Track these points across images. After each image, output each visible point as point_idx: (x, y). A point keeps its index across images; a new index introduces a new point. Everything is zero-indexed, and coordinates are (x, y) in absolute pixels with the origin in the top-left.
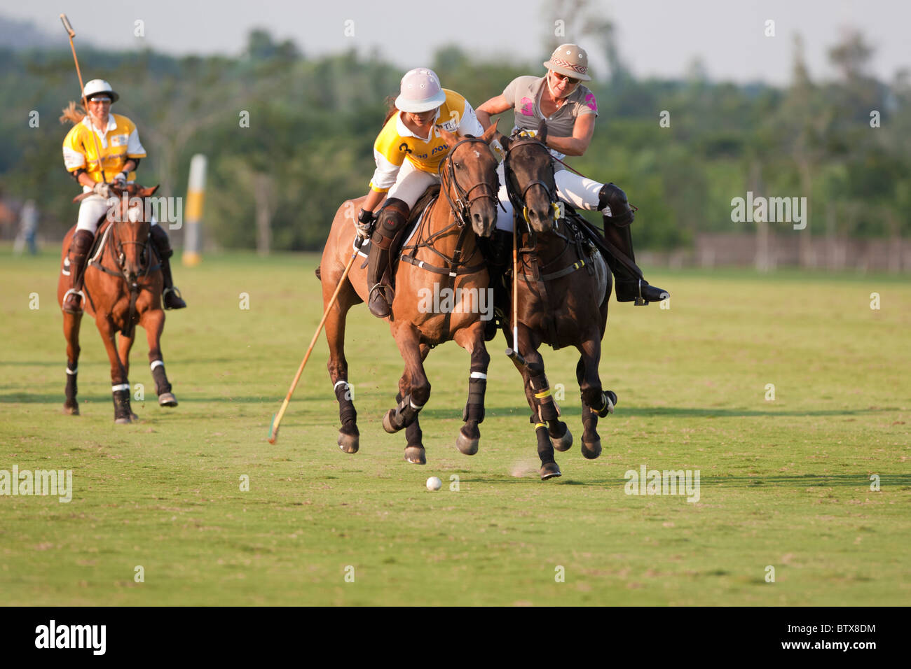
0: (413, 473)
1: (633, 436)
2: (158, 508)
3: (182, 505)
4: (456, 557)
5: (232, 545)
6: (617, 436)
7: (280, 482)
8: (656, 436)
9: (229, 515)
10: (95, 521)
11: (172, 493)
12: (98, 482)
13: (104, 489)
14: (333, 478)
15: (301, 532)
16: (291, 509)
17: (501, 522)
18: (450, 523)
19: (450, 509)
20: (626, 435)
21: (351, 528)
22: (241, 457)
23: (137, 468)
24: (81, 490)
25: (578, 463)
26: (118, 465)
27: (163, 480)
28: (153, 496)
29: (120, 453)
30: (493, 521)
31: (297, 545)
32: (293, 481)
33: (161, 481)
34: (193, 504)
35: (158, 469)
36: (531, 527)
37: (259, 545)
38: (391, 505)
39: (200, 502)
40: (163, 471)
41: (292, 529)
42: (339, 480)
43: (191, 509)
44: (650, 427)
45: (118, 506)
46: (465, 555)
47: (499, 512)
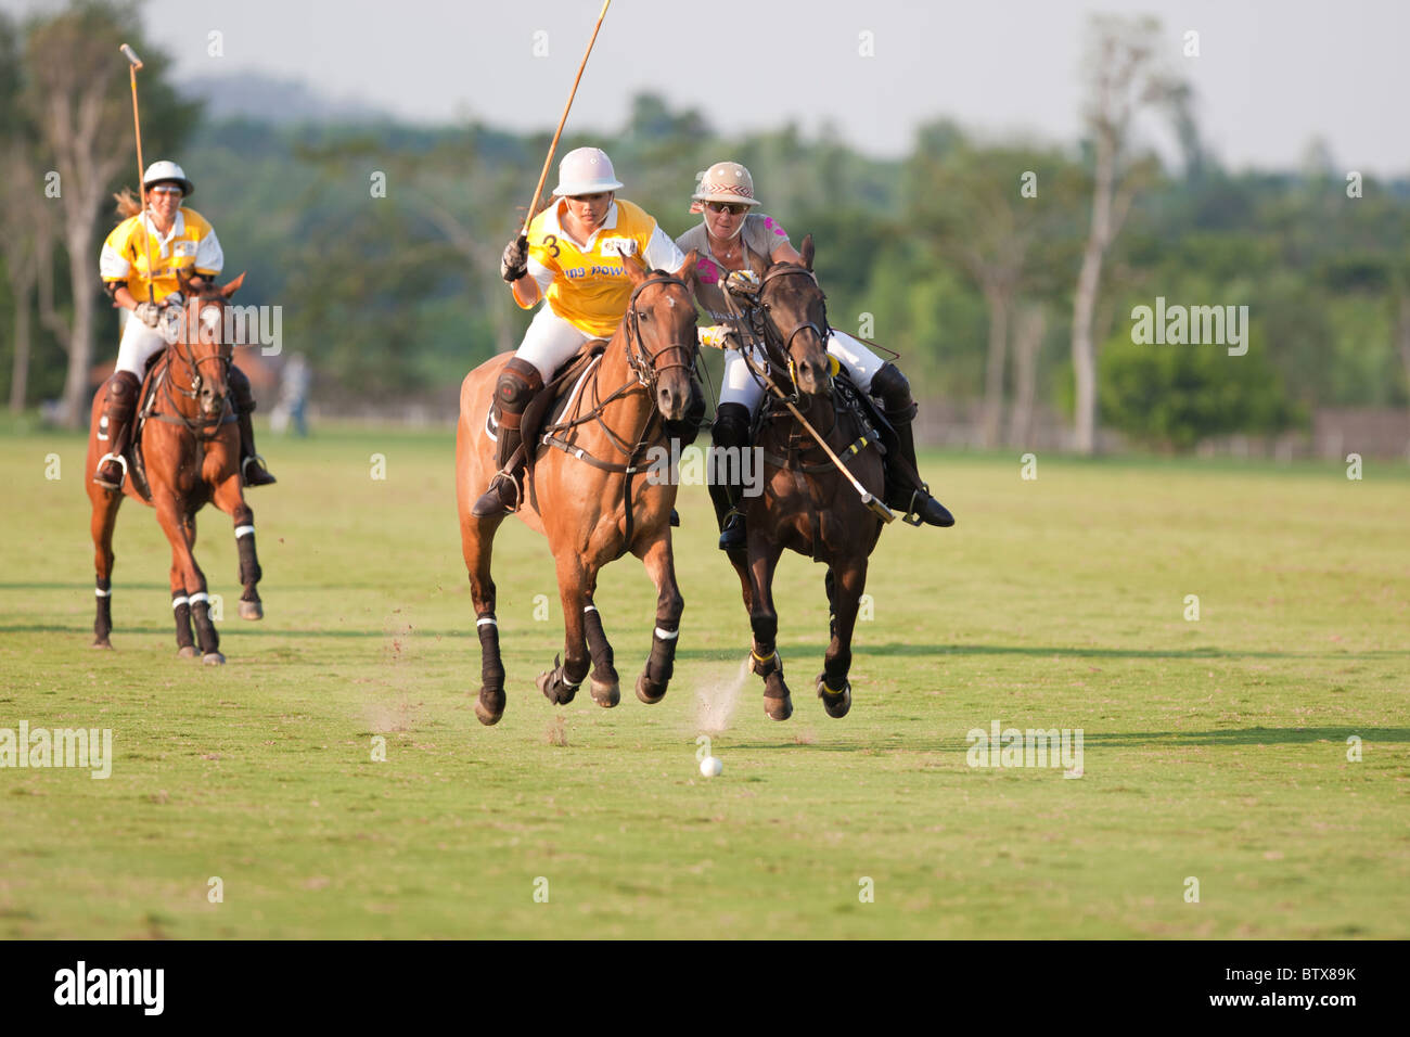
0: (879, 773)
1: (1219, 719)
2: (490, 826)
3: (528, 821)
4: (946, 903)
5: (604, 883)
6: (1195, 718)
7: (678, 786)
8: (1254, 719)
9: (600, 837)
10: (393, 845)
11: (512, 803)
12: (398, 785)
13: (409, 796)
14: (758, 780)
15: (708, 863)
16: (694, 828)
17: (1017, 851)
18: (939, 851)
19: (937, 829)
20: (1207, 716)
21: (785, 858)
22: (616, 747)
23: (458, 763)
24: (373, 798)
25: (1134, 760)
26: (430, 759)
27: (501, 781)
28: (483, 807)
29: (434, 740)
30: (1004, 848)
31: (702, 884)
32: (698, 785)
33: (496, 783)
34: (543, 820)
35: (491, 766)
36: (1063, 858)
37: (645, 882)
38: (847, 823)
39: (554, 816)
40: (498, 769)
41: (697, 858)
42: (767, 784)
43: (542, 827)
44: (1244, 704)
45: (427, 822)
46: (961, 900)
47: (1013, 835)
